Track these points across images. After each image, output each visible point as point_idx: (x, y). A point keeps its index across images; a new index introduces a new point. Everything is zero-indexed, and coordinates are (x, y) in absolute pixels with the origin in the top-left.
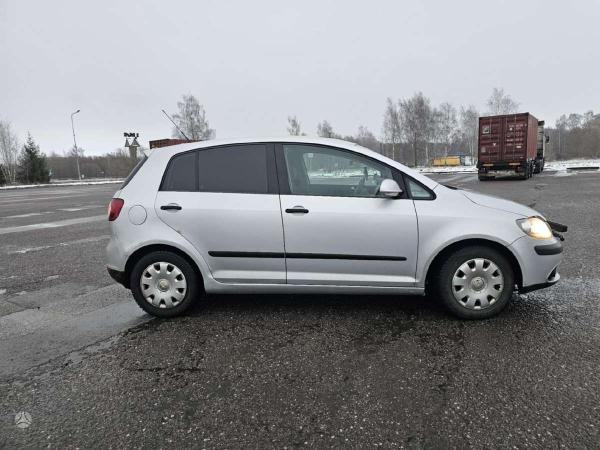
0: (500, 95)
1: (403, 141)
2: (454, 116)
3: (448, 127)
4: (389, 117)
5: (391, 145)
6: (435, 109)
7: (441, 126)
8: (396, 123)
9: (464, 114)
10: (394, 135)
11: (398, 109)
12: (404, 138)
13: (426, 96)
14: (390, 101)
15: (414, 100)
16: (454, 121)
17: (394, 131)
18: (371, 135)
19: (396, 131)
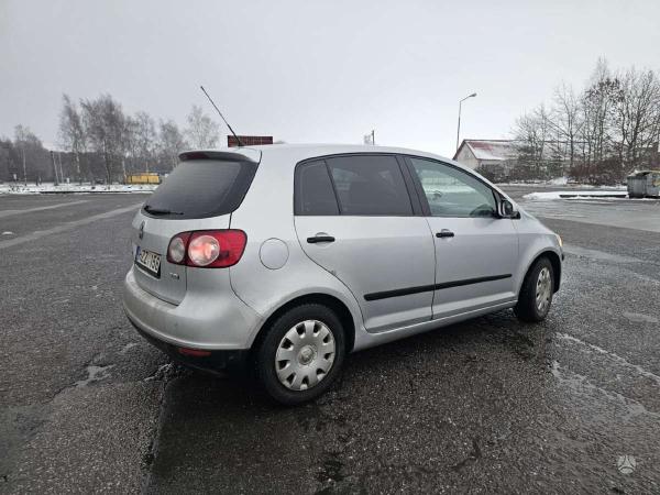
0: (200, 112)
1: (88, 151)
2: (152, 128)
3: (146, 140)
4: (67, 118)
5: (72, 154)
6: (129, 118)
7: (138, 137)
8: (77, 127)
9: (164, 127)
10: (76, 142)
11: (79, 111)
12: (89, 147)
13: (116, 100)
14: (66, 98)
15: (101, 102)
16: (154, 134)
17: (76, 136)
18: (34, 138)
19: (78, 138)
